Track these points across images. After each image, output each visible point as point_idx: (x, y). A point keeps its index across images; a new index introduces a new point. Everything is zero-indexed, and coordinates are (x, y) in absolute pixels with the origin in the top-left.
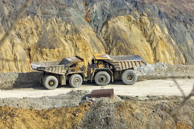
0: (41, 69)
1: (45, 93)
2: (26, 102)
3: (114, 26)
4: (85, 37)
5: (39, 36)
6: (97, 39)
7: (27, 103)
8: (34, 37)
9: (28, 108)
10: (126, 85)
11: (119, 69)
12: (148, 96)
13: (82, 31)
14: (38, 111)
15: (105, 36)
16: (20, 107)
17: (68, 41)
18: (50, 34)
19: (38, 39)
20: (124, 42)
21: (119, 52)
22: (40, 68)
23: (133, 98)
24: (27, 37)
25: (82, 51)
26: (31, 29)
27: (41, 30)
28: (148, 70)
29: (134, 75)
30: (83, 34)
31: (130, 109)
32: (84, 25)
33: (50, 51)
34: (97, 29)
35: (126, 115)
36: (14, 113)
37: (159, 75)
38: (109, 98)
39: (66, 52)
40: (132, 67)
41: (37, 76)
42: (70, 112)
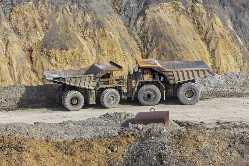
0: (59, 81)
1: (65, 116)
2: (39, 129)
3: (154, 18)
4: (111, 33)
5: (45, 31)
6: (130, 36)
7: (41, 131)
8: (38, 33)
9: (43, 139)
10: (185, 105)
11: (174, 81)
12: (218, 123)
13: (107, 25)
14: (58, 143)
15: (140, 32)
16: (30, 137)
17: (88, 38)
18: (61, 29)
19: (43, 35)
20: (169, 40)
21: (162, 56)
22: (58, 79)
23: (196, 124)
24: (28, 32)
25: (107, 53)
26: (34, 20)
27: (48, 23)
28: (215, 84)
29: (196, 90)
30: (109, 29)
31: (194, 142)
32: (111, 15)
33: (61, 53)
34: (130, 22)
35: (189, 150)
36: (23, 146)
37: (231, 91)
38: (163, 124)
39: (84, 55)
40: (194, 78)
41: (52, 91)
42: (105, 145)
